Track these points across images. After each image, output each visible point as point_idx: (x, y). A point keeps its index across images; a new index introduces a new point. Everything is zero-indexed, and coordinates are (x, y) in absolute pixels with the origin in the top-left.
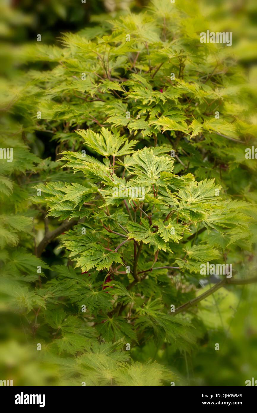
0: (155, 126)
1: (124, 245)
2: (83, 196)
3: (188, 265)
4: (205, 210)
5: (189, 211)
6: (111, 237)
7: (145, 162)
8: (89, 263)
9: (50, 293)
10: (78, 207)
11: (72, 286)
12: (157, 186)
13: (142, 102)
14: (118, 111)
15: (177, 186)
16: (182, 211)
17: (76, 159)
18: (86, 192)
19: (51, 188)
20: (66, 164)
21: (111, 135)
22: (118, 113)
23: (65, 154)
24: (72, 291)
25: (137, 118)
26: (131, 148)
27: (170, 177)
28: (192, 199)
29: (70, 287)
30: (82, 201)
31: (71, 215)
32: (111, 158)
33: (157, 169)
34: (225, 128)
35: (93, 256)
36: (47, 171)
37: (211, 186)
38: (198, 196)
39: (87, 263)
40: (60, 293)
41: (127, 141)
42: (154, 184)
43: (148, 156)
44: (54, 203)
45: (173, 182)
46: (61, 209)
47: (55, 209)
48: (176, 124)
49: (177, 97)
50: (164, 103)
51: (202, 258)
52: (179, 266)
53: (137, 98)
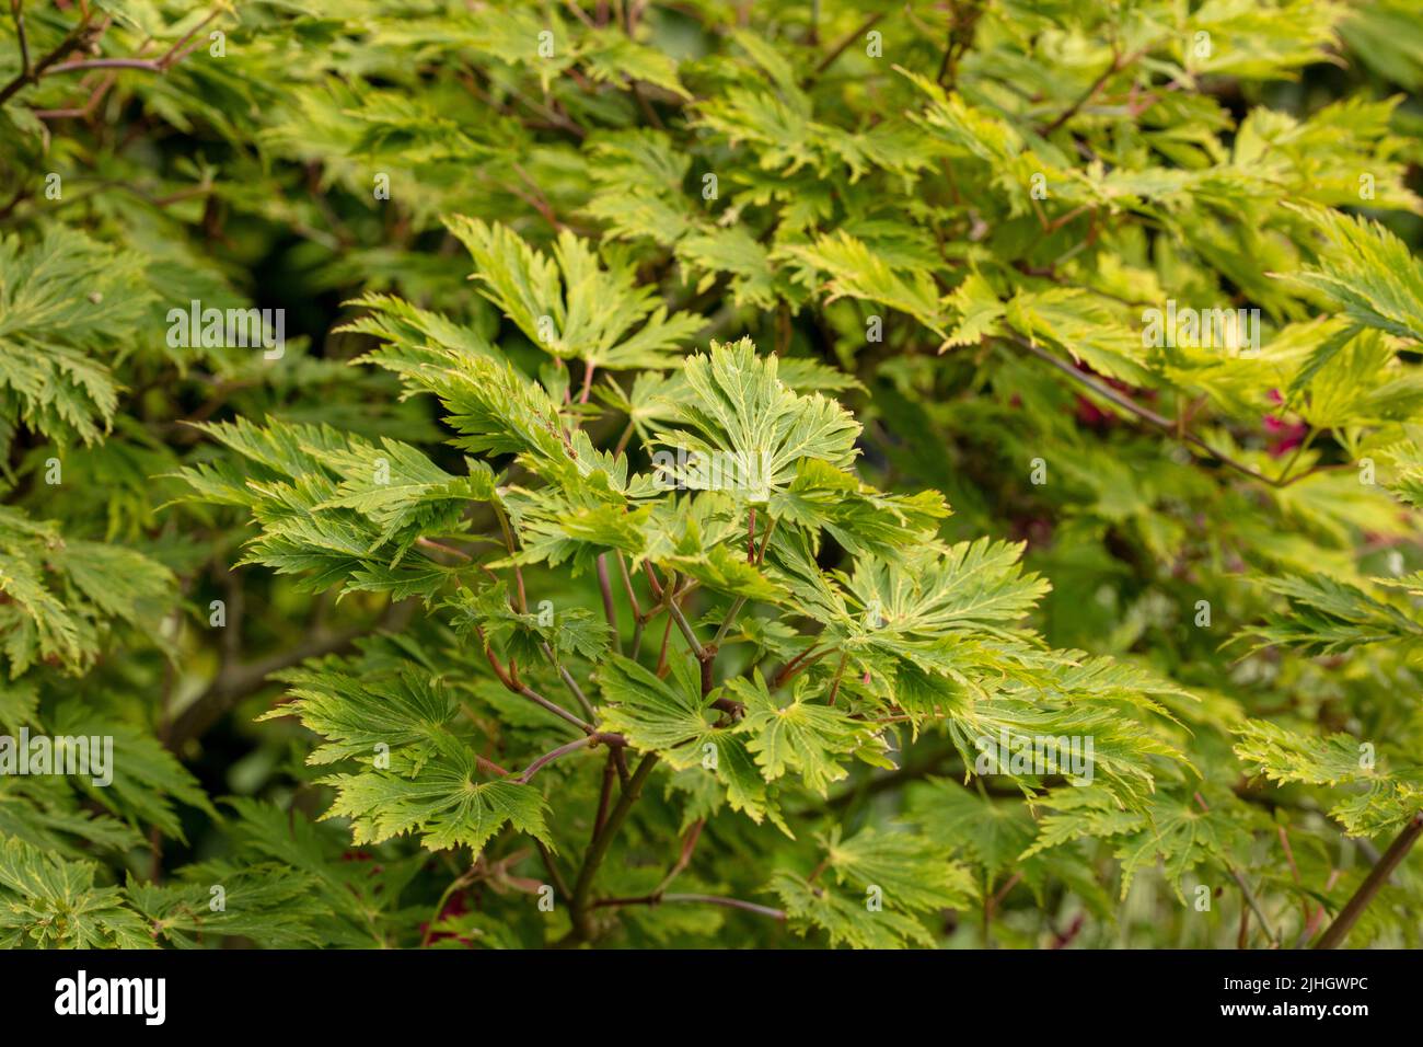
0: (793, 270)
1: (560, 764)
2: (422, 503)
3: (827, 908)
4: (968, 670)
5: (897, 661)
6: (506, 719)
7: (734, 401)
8: (392, 807)
9: (187, 911)
10: (388, 550)
11: (293, 899)
12: (775, 517)
13: (754, 158)
14: (646, 178)
15: (865, 537)
16: (863, 653)
17: (421, 337)
18: (440, 490)
19: (282, 445)
20: (374, 352)
21: (595, 273)
22: (646, 186)
23: (377, 310)
24: (290, 923)
25: (723, 221)
26: (673, 347)
27: (839, 492)
28: (907, 615)
29: (282, 904)
30: (415, 526)
31: (354, 579)
32: (575, 366)
33: (782, 444)
34: (1103, 340)
35: (417, 779)
36: (281, 391)
37: (1003, 573)
38: (940, 607)
39: (384, 809)
40: (237, 920)
41: (661, 314)
42: (762, 508)
43: (754, 380)
44: (284, 511)
45: (847, 516)
46: (315, 540)
47: (283, 537)
48: (893, 278)
49: (915, 162)
50: (854, 179)
51: (892, 892)
52: (783, 906)
53: (738, 134)
